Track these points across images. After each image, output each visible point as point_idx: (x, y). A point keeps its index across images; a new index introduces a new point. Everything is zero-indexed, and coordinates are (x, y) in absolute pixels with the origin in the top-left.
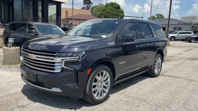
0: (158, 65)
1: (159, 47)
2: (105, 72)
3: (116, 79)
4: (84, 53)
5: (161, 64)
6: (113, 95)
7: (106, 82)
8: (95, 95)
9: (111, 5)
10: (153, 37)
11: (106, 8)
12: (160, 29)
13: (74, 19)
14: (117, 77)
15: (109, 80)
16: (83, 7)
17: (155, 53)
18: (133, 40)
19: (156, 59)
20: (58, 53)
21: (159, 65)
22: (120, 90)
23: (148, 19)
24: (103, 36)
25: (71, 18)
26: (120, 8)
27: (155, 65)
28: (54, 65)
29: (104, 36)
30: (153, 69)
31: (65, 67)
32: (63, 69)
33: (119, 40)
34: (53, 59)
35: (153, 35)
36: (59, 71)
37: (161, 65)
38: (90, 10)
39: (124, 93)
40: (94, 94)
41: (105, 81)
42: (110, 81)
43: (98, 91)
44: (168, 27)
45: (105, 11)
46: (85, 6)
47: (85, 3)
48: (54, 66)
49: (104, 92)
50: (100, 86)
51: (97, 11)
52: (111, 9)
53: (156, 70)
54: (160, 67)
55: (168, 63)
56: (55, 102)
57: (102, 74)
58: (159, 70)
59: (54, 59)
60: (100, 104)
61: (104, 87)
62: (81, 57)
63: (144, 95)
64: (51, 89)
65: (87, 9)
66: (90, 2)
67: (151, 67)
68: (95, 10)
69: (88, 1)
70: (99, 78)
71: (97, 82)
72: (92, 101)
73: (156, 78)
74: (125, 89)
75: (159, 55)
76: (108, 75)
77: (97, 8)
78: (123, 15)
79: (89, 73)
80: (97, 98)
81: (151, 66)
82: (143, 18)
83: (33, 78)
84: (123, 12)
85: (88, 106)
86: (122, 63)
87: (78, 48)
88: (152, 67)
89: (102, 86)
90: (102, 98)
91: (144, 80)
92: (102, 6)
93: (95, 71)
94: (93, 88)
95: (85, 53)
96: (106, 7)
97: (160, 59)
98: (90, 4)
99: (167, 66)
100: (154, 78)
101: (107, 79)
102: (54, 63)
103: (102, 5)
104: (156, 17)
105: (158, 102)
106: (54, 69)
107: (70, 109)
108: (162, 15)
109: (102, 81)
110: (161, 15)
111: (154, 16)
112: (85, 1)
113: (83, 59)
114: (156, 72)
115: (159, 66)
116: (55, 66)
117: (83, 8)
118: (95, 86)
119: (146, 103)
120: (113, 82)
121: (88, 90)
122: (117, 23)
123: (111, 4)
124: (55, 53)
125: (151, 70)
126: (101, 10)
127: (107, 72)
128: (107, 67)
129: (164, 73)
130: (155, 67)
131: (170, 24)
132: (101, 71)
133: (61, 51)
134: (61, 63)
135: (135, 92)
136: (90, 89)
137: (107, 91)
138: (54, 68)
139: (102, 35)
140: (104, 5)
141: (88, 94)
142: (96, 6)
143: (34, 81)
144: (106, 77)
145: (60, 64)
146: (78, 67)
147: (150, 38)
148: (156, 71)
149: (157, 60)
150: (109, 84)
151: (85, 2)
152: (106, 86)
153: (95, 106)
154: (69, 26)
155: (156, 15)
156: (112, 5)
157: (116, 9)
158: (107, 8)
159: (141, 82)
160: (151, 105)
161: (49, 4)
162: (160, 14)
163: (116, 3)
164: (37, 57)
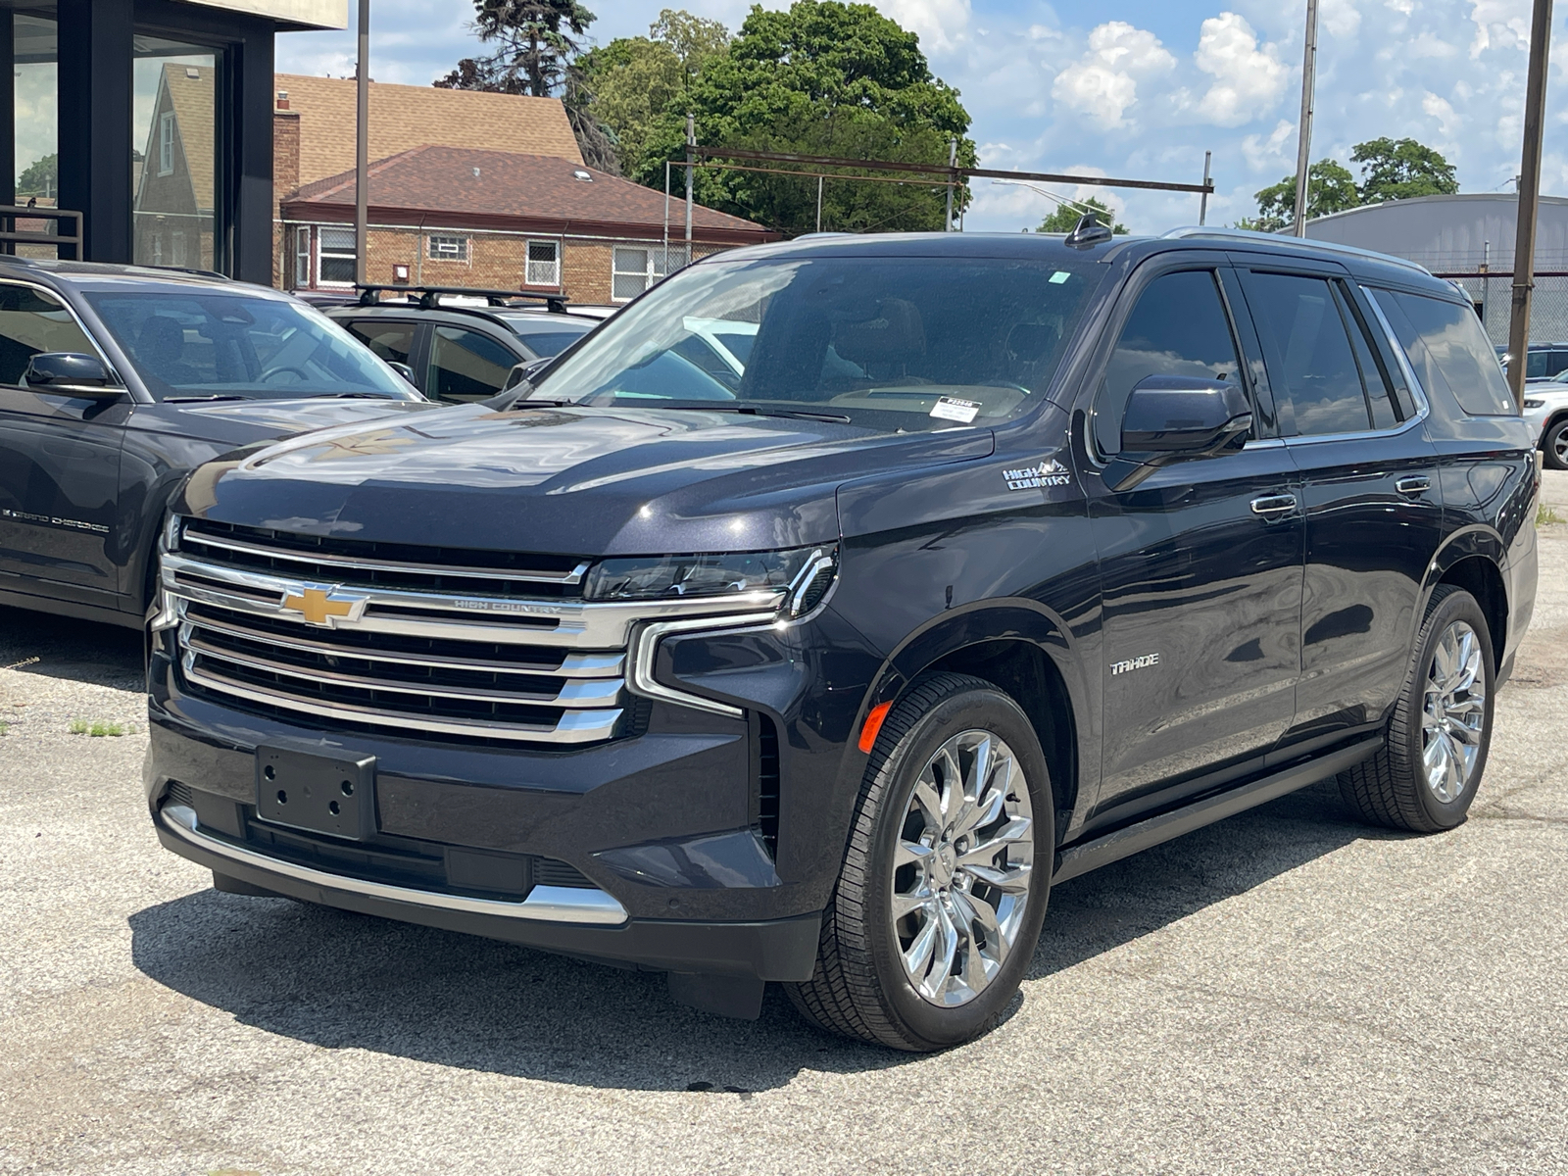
0: (1453, 707)
1: (1460, 517)
2: (987, 749)
3: (1077, 823)
4: (820, 562)
5: (1479, 693)
6: (1047, 982)
7: (996, 843)
8: (913, 960)
9: (815, 30)
10: (1400, 417)
11: (753, 77)
12: (1455, 319)
13: (378, 214)
14: (1090, 796)
15: (1022, 826)
16: (468, 66)
17: (1422, 594)
18: (1237, 444)
19: (1431, 647)
20: (595, 560)
21: (1465, 706)
22: (1104, 943)
23: (1267, 199)
24: (939, 410)
25: (341, 194)
26: (919, 71)
27: (1420, 702)
28: (558, 673)
29: (956, 411)
30: (1404, 750)
31: (657, 689)
32: (636, 714)
33: (1099, 450)
34: (555, 622)
35: (1402, 396)
36: (601, 727)
37: (1480, 704)
38: (558, 93)
39: (1150, 968)
40: (905, 950)
41: (985, 833)
42: (1029, 836)
43: (933, 923)
44: (1520, 301)
45: (742, 109)
46: (499, 48)
47: (494, 11)
48: (556, 685)
49: (981, 935)
50: (948, 881)
51: (637, 114)
52: (812, 87)
53: (1436, 763)
54: (1475, 732)
55: (1540, 697)
56: (520, 1043)
57: (967, 761)
58: (1469, 758)
59: (562, 618)
60: (957, 1052)
61: (979, 889)
62: (797, 602)
63: (1344, 976)
64: (519, 898)
65: (513, 87)
66: (561, 5)
67: (1385, 729)
68: (607, 93)
70: (944, 804)
71: (925, 842)
72: (887, 1013)
73: (1440, 839)
74: (1152, 938)
75: (1464, 598)
76: (1013, 769)
77: (640, 65)
78: (967, 150)
79: (867, 745)
80: (927, 990)
81: (1390, 714)
82: (1207, 189)
83: (334, 806)
84: (954, 122)
85: (852, 1070)
86: (1130, 667)
87: (758, 516)
88: (1400, 724)
89: (966, 884)
90: (966, 992)
91: (1322, 862)
92: (691, 43)
93: (914, 732)
94: (896, 892)
95: (827, 562)
96: (746, 54)
97: (1470, 639)
98: (565, 29)
99: (1532, 730)
100: (1422, 840)
101: (1003, 819)
102: (556, 655)
103: (694, 37)
104: (1360, 174)
105: (1493, 1032)
106: (552, 716)
107: (692, 1088)
108: (1425, 154)
109: (957, 834)
110: (1421, 157)
111: (1328, 168)
113: (808, 618)
114: (1435, 776)
115: (1467, 719)
116: (562, 681)
117: (469, 75)
118: (907, 878)
119: (1375, 1039)
120: (1058, 851)
121: (857, 911)
122: (1059, 278)
124: (566, 563)
125: (1386, 754)
126: (681, 96)
127: (1003, 748)
128: (1009, 701)
129: (1510, 793)
130: (1427, 720)
131: (1540, 261)
132: (959, 739)
133: (618, 545)
134: (623, 650)
135: (1256, 953)
136: (876, 906)
137: (1003, 928)
138: (559, 702)
139: (934, 398)
140: (719, 30)
141: (861, 944)
142: (622, 52)
143: (349, 828)
144: (997, 794)
145: (611, 665)
146: (769, 689)
147: (1372, 427)
148: (1437, 770)
149: (1440, 651)
150: (1026, 868)
152: (997, 878)
153: (915, 1065)
154: (424, 305)
155: (1363, 153)
156: (829, 32)
157: (875, 89)
158: (760, 69)
159: (1291, 878)
160: (1428, 1049)
161: (141, 42)
162: (1407, 144)
163: (871, 12)
164: (372, 609)
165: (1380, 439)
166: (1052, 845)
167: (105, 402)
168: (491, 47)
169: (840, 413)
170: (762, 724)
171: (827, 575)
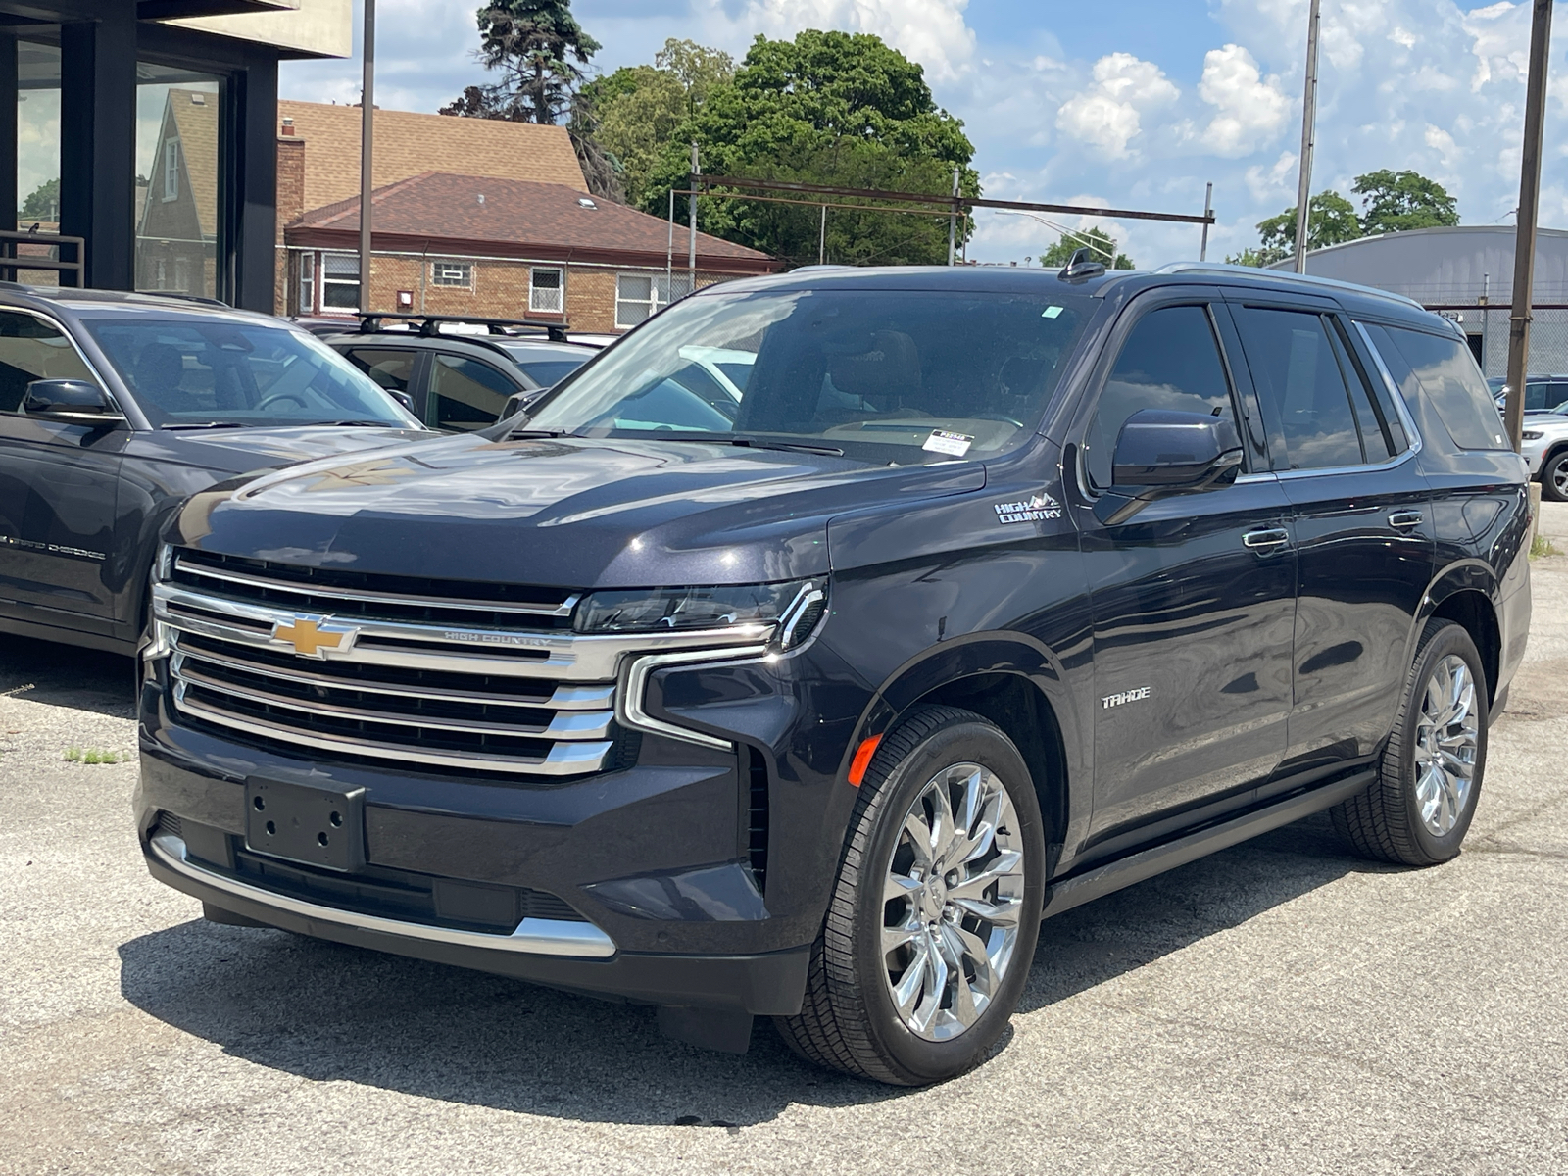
0: (1446, 740)
1: (1453, 550)
2: (977, 782)
3: (1068, 856)
5: (1472, 727)
6: (1037, 1016)
7: (986, 877)
8: (902, 994)
9: (819, 60)
10: (1392, 451)
11: (757, 106)
12: (1449, 354)
13: (382, 240)
14: (1082, 829)
15: (1012, 859)
16: (473, 93)
17: (1415, 626)
18: (1228, 478)
19: (1423, 681)
20: (585, 593)
21: (1459, 739)
22: (1096, 976)
23: (1269, 229)
24: (932, 444)
25: (346, 220)
26: (923, 101)
27: (1413, 735)
28: (548, 705)
29: (948, 444)
30: (1397, 783)
31: (647, 722)
32: (625, 747)
33: (1091, 483)
34: (544, 655)
36: (590, 759)
37: (1473, 738)
38: (563, 121)
39: (1141, 1002)
40: (894, 983)
41: (975, 866)
42: (1019, 869)
43: (923, 956)
44: (1518, 334)
45: (747, 138)
46: (504, 76)
47: (499, 39)
48: (545, 717)
49: (972, 969)
50: (938, 914)
51: (642, 142)
52: (817, 118)
53: (1429, 796)
54: (1468, 766)
55: (1536, 729)
56: (509, 1076)
57: (957, 794)
58: (1462, 792)
59: (552, 650)
60: (946, 1087)
61: (969, 922)
62: (787, 635)
63: (1335, 1011)
64: (507, 930)
65: (518, 115)
66: (566, 33)
67: (1378, 762)
68: (612, 121)
69: (545, 19)
70: (934, 838)
71: (915, 875)
72: (875, 1047)
73: (1433, 872)
74: (1144, 971)
75: (1456, 632)
76: (1004, 802)
77: (645, 94)
79: (856, 778)
80: (916, 1024)
81: (1383, 747)
82: (1208, 220)
83: (322, 837)
85: (841, 1104)
86: (1121, 700)
87: (751, 548)
88: (1393, 758)
89: (956, 918)
90: (955, 1026)
91: (1315, 896)
92: (696, 72)
93: (904, 765)
94: (886, 925)
95: (818, 595)
96: (748, 84)
97: (1463, 673)
98: (570, 57)
99: (1527, 763)
100: (1415, 874)
101: (994, 852)
102: (546, 687)
103: (700, 66)
104: (1361, 206)
105: (1482, 1067)
106: (541, 748)
107: (680, 1122)
108: (1426, 186)
109: (948, 867)
110: (1422, 190)
111: (1329, 200)
112: (504, 16)
113: (798, 651)
114: (1427, 810)
115: (1460, 752)
116: (552, 713)
117: (474, 102)
118: (897, 911)
119: (1364, 1074)
120: (1048, 884)
121: (846, 944)
122: (1052, 312)
123: (815, 49)
124: (557, 596)
125: (1378, 788)
126: (686, 125)
127: (993, 781)
128: (1000, 734)
129: (1503, 826)
130: (1420, 754)
131: (1538, 293)
132: (950, 772)
133: (611, 576)
134: (614, 682)
135: (1248, 988)
136: (865, 940)
137: (994, 961)
138: (548, 734)
139: (928, 431)
140: (724, 60)
141: (850, 978)
142: (627, 81)
143: (338, 859)
144: (987, 828)
145: (601, 698)
146: (760, 722)
147: (1364, 461)
148: (1430, 803)
149: (1433, 685)
150: (1017, 902)
151: (502, 30)
152: (987, 912)
153: (904, 1099)
154: (424, 333)
155: (1365, 184)
156: (834, 62)
157: (877, 117)
158: (764, 98)
159: (1283, 911)
160: (1417, 1085)
161: (144, 69)
162: (1408, 175)
163: (875, 43)
164: (363, 641)
165: (1373, 473)
166: (1043, 878)
167: (102, 430)
168: (496, 76)
169: (834, 445)
170: (752, 758)
171: (819, 607)
